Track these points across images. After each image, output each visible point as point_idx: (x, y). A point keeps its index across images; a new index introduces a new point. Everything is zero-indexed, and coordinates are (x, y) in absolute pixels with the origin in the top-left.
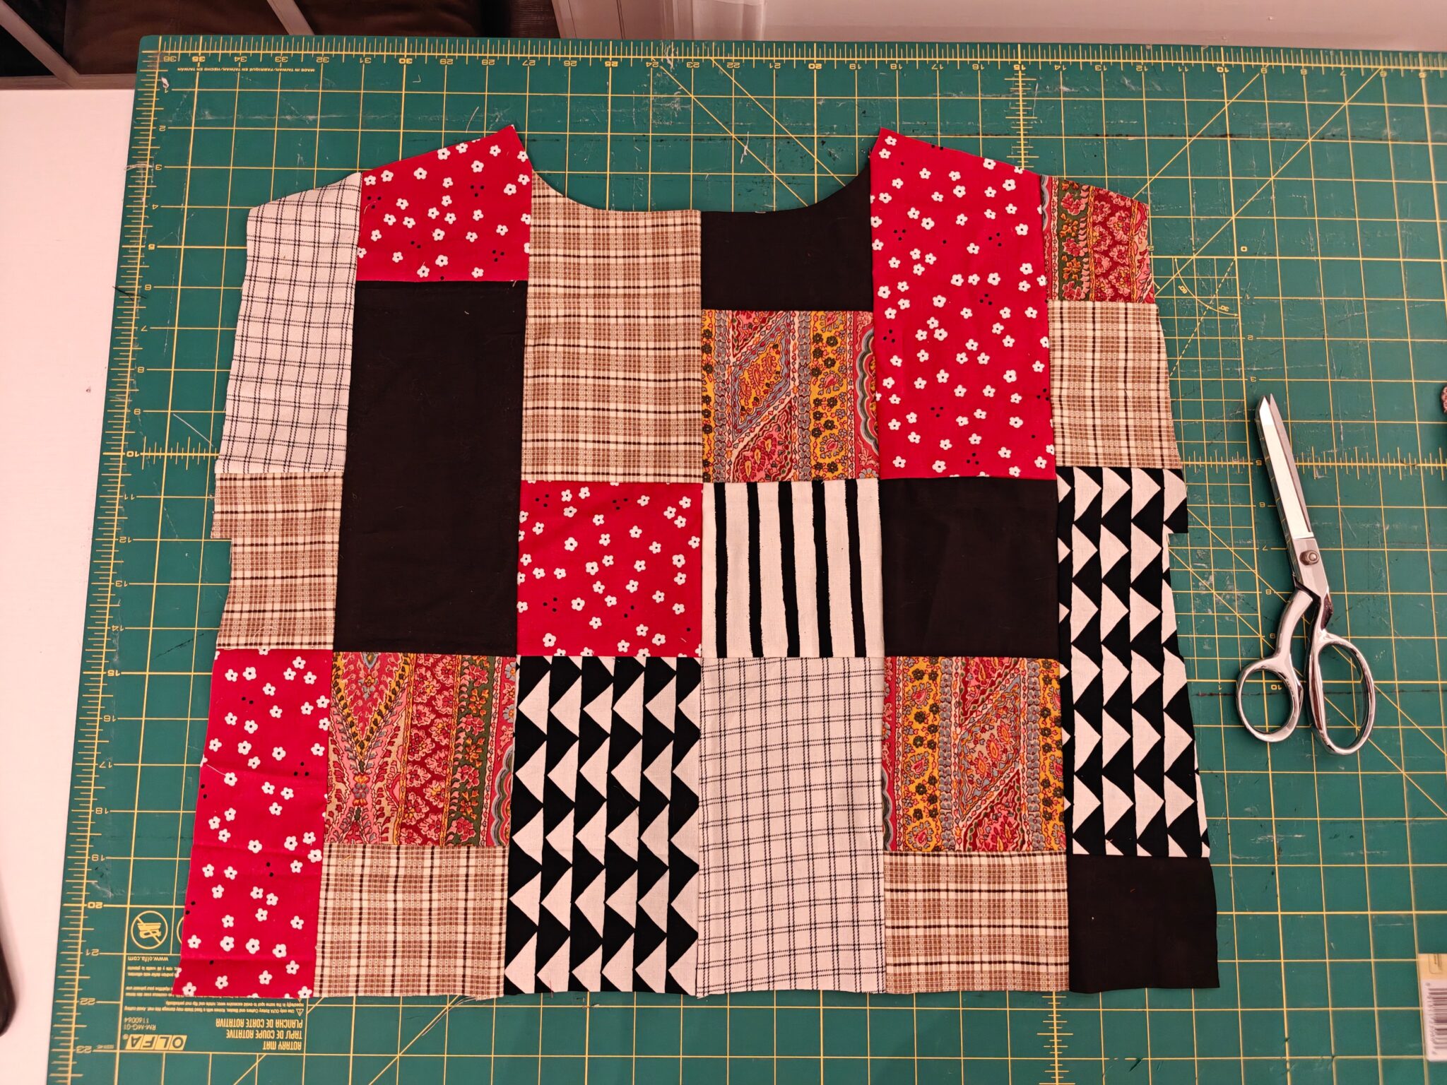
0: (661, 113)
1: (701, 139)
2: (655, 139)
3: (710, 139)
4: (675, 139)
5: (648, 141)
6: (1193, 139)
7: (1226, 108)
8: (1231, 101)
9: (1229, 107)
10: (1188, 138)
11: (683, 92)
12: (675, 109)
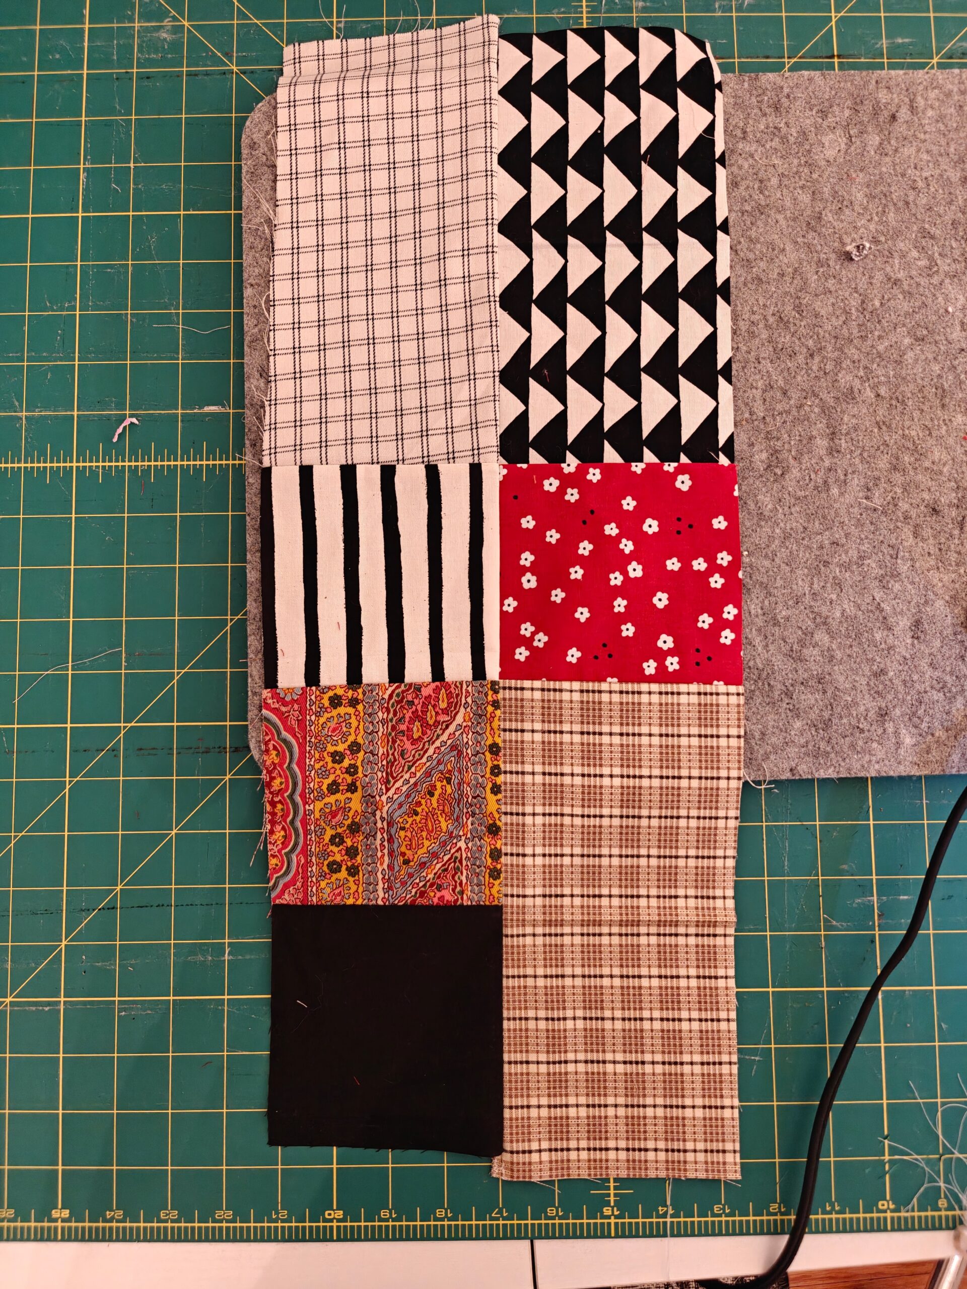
0: (149, 45)
1: (196, 74)
2: (141, 77)
3: (207, 74)
4: (165, 75)
5: (131, 79)
6: (793, 61)
7: (833, 23)
8: (840, 15)
9: (836, 22)
10: (786, 60)
11: (174, 19)
12: (165, 39)
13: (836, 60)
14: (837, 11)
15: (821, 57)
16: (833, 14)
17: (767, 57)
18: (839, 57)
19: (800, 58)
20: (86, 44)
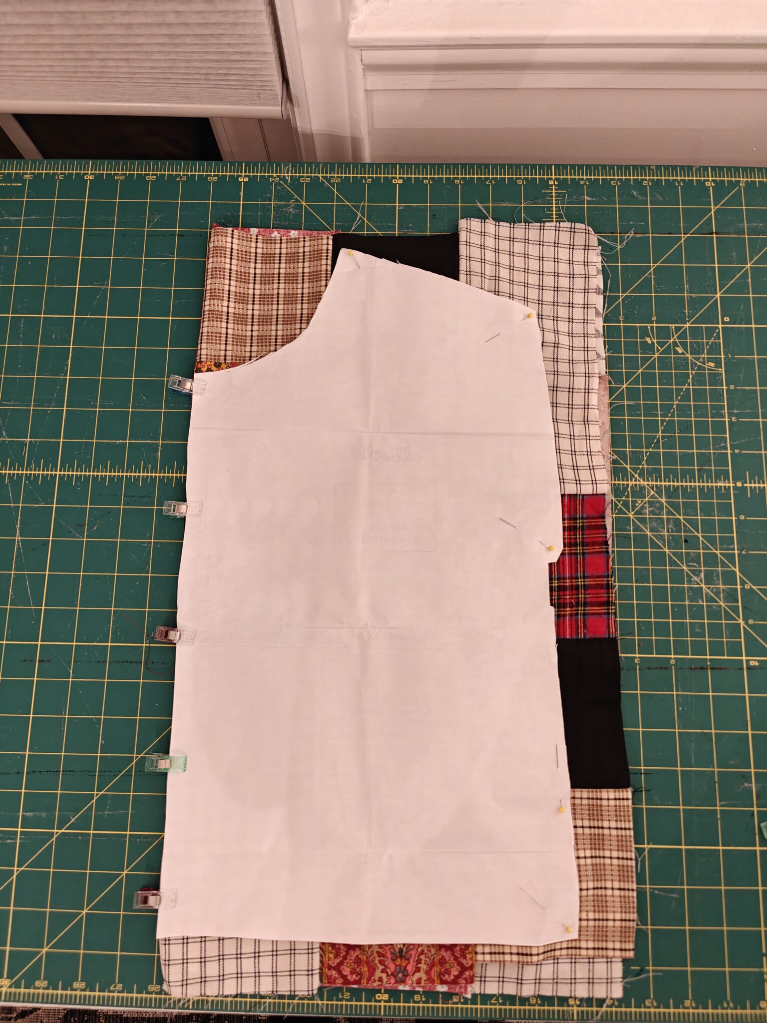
0: (281, 216)
6: (687, 236)
7: (713, 212)
8: (716, 207)
9: (715, 212)
10: (682, 235)
11: (297, 200)
12: (291, 212)
13: (714, 236)
14: (714, 205)
15: (704, 234)
16: (712, 207)
17: (670, 234)
18: (716, 233)
19: (692, 234)
20: (241, 213)
